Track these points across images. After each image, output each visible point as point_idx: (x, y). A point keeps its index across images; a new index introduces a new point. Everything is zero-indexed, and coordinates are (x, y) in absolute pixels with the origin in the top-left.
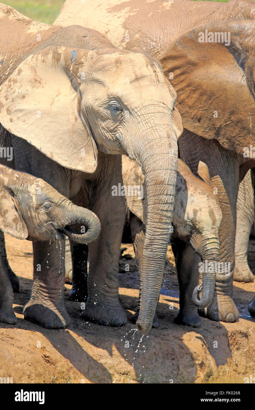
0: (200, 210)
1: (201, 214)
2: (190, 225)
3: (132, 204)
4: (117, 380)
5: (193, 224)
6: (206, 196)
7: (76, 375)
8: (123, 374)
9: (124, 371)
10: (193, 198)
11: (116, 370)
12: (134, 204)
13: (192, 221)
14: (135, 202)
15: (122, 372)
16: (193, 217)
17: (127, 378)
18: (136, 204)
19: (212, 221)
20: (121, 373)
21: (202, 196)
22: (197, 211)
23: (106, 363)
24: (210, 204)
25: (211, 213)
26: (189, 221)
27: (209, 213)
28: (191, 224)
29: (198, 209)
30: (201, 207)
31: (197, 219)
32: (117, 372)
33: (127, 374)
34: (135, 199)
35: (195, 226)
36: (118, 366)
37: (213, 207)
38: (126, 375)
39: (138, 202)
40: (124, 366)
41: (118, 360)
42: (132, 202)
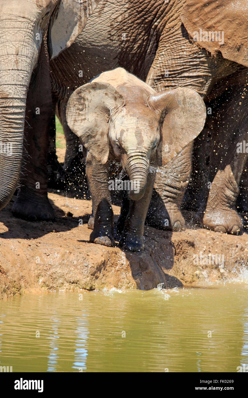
0: (127, 130)
1: (127, 134)
2: (117, 145)
3: (73, 123)
4: (67, 289)
5: (120, 144)
6: (136, 118)
7: (26, 284)
8: (73, 283)
9: (73, 280)
10: (123, 119)
11: (65, 279)
12: (75, 124)
13: (119, 141)
14: (77, 121)
15: (72, 281)
16: (120, 137)
17: (77, 287)
18: (77, 124)
19: (137, 141)
20: (70, 282)
21: (132, 117)
22: (124, 131)
23: (56, 272)
24: (139, 125)
25: (138, 134)
26: (117, 141)
27: (135, 134)
28: (118, 143)
29: (125, 130)
30: (128, 128)
31: (123, 139)
32: (66, 281)
33: (77, 283)
34: (76, 119)
35: (121, 146)
36: (68, 275)
37: (141, 128)
38: (75, 284)
39: (79, 122)
40: (73, 275)
41: (68, 270)
42: (73, 121)
